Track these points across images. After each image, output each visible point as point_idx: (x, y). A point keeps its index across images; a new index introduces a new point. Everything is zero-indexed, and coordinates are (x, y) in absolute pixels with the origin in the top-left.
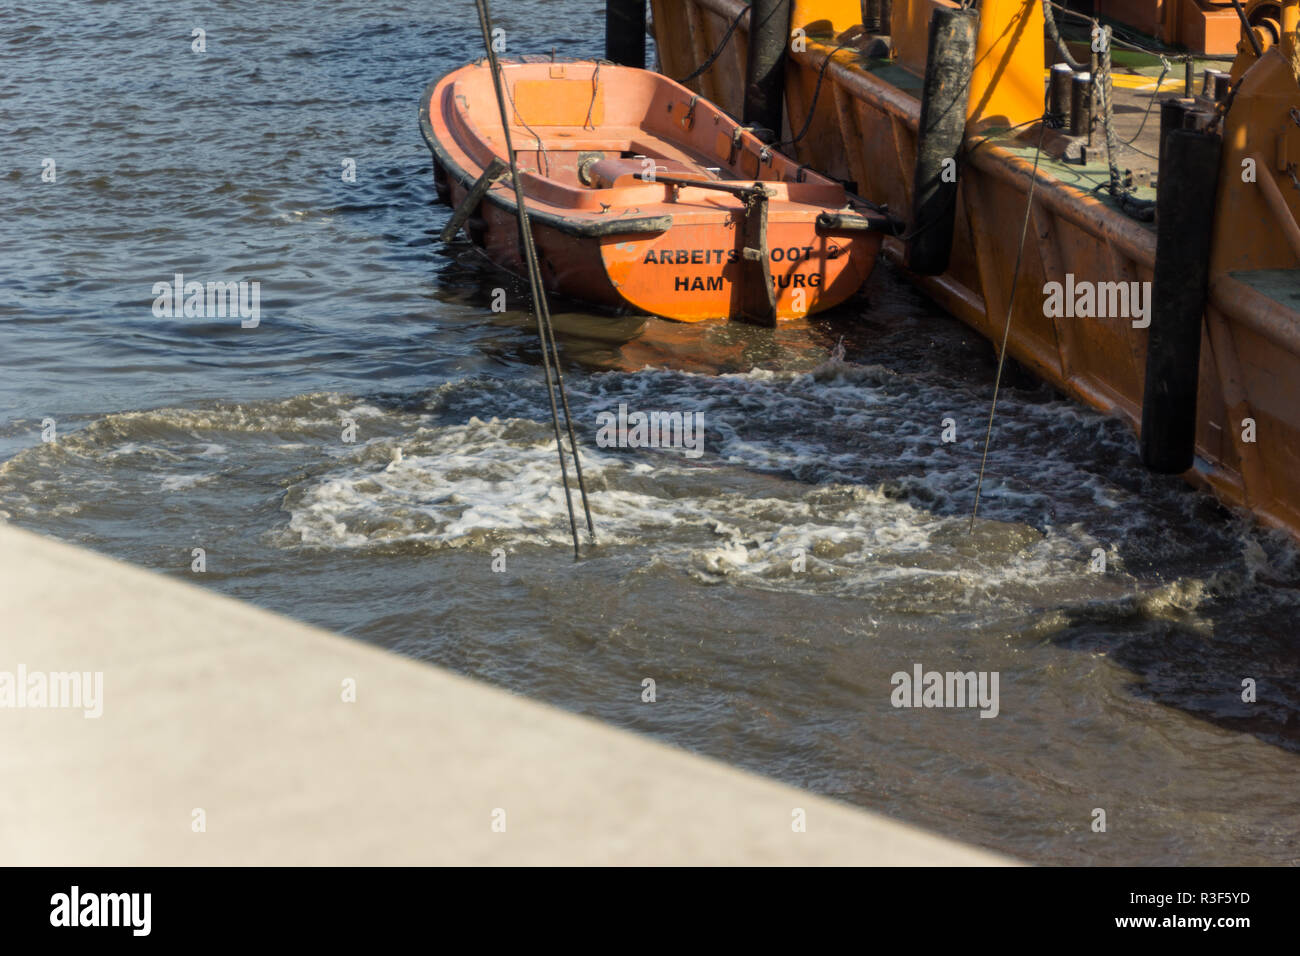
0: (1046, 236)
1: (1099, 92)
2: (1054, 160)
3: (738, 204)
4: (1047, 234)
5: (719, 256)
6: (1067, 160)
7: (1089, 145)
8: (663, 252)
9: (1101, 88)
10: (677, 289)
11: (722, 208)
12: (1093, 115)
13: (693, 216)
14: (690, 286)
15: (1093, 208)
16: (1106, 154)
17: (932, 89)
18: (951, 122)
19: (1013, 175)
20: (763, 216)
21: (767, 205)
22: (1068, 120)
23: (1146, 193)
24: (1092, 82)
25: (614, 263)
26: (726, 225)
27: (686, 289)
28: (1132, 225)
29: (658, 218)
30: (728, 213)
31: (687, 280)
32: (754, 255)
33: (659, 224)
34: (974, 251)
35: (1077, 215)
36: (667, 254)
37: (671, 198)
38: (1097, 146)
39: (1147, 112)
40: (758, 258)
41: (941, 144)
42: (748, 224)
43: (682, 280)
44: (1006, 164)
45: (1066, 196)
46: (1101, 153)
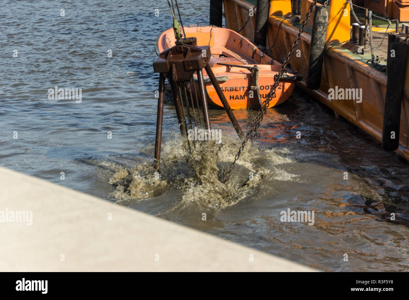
0: (351, 77)
1: (368, 32)
2: (354, 53)
3: (249, 72)
4: (351, 76)
5: (243, 89)
6: (358, 53)
7: (365, 48)
8: (226, 88)
9: (369, 31)
10: (230, 99)
11: (244, 73)
12: (366, 39)
13: (235, 76)
14: (235, 98)
15: (366, 68)
16: (370, 51)
17: (315, 31)
18: (321, 41)
19: (341, 58)
20: (257, 76)
21: (258, 72)
22: (358, 41)
23: (383, 63)
24: (366, 29)
25: (210, 91)
26: (245, 79)
27: (233, 99)
28: (379, 73)
29: (224, 77)
30: (246, 75)
31: (233, 96)
32: (254, 88)
33: (224, 79)
34: (328, 82)
35: (361, 70)
36: (227, 88)
37: (228, 70)
38: (367, 48)
39: (383, 39)
40: (255, 89)
41: (318, 48)
42: (252, 78)
43: (232, 96)
44: (338, 54)
45: (358, 64)
46: (369, 51)
